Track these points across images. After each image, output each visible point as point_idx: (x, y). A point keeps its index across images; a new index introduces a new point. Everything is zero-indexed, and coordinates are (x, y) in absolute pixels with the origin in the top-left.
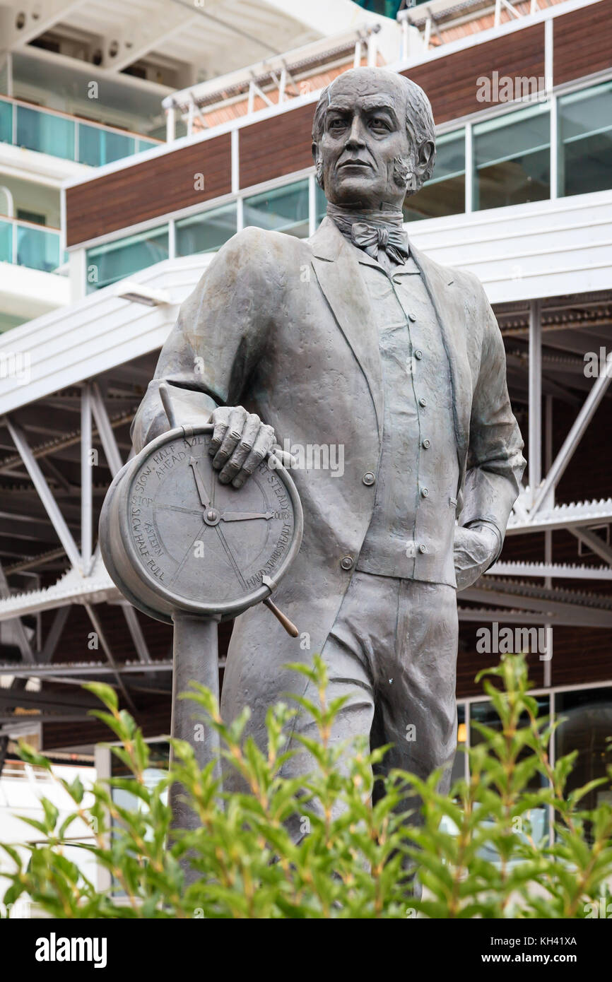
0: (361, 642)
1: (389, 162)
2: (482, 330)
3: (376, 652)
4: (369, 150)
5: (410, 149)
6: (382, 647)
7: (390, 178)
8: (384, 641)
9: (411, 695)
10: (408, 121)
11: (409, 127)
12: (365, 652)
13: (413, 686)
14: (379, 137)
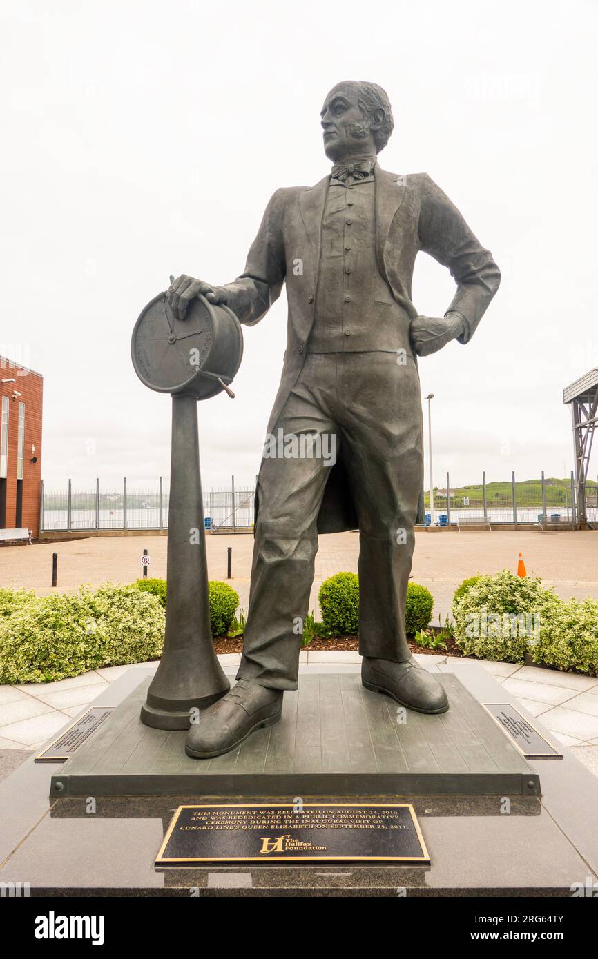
0: (312, 394)
1: (345, 127)
2: (420, 200)
3: (324, 399)
4: (334, 125)
5: (363, 116)
6: (328, 395)
7: (349, 135)
8: (328, 392)
9: (356, 421)
10: (360, 101)
11: (361, 105)
12: (316, 399)
13: (358, 416)
14: (339, 116)
